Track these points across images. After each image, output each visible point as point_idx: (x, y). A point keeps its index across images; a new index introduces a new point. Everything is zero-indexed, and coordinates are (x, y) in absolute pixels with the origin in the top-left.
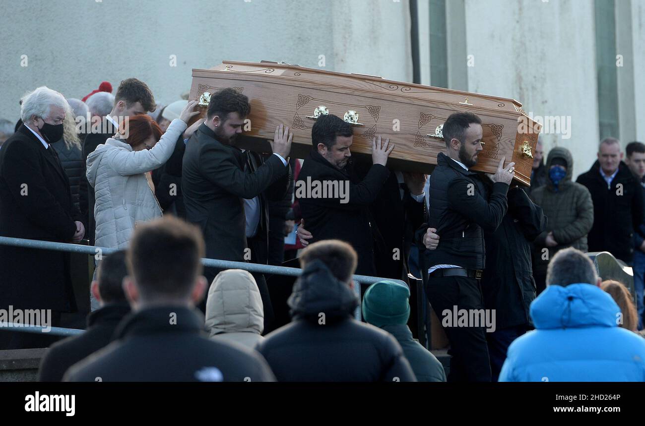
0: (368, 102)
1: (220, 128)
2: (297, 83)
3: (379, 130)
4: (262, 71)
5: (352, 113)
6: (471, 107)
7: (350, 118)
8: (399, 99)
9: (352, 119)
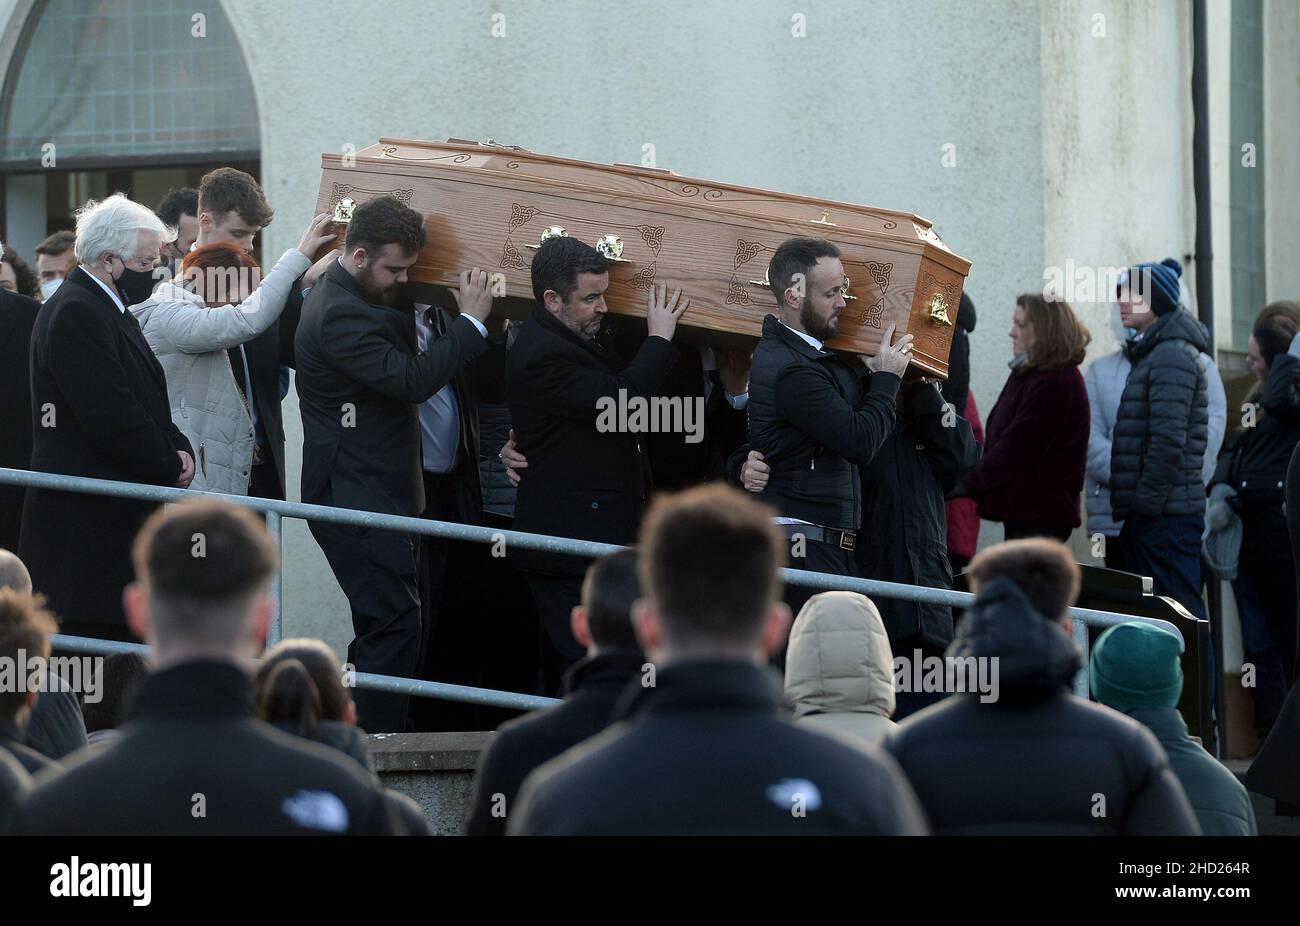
0: (644, 219)
1: (366, 272)
2: (510, 183)
3: (660, 272)
4: (448, 159)
5: (611, 239)
6: (832, 228)
7: (606, 249)
8: (698, 214)
9: (610, 250)
